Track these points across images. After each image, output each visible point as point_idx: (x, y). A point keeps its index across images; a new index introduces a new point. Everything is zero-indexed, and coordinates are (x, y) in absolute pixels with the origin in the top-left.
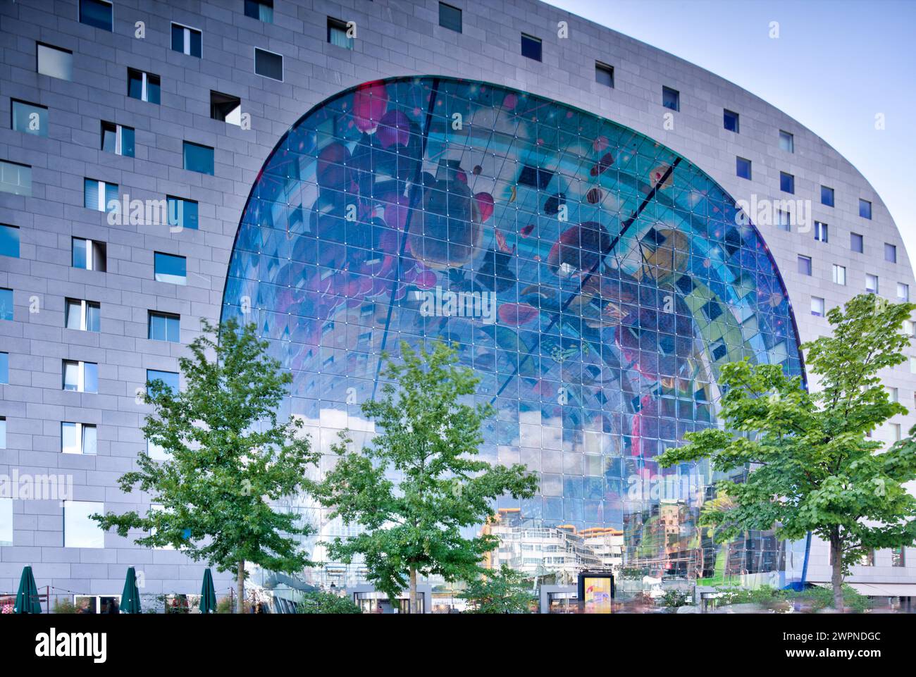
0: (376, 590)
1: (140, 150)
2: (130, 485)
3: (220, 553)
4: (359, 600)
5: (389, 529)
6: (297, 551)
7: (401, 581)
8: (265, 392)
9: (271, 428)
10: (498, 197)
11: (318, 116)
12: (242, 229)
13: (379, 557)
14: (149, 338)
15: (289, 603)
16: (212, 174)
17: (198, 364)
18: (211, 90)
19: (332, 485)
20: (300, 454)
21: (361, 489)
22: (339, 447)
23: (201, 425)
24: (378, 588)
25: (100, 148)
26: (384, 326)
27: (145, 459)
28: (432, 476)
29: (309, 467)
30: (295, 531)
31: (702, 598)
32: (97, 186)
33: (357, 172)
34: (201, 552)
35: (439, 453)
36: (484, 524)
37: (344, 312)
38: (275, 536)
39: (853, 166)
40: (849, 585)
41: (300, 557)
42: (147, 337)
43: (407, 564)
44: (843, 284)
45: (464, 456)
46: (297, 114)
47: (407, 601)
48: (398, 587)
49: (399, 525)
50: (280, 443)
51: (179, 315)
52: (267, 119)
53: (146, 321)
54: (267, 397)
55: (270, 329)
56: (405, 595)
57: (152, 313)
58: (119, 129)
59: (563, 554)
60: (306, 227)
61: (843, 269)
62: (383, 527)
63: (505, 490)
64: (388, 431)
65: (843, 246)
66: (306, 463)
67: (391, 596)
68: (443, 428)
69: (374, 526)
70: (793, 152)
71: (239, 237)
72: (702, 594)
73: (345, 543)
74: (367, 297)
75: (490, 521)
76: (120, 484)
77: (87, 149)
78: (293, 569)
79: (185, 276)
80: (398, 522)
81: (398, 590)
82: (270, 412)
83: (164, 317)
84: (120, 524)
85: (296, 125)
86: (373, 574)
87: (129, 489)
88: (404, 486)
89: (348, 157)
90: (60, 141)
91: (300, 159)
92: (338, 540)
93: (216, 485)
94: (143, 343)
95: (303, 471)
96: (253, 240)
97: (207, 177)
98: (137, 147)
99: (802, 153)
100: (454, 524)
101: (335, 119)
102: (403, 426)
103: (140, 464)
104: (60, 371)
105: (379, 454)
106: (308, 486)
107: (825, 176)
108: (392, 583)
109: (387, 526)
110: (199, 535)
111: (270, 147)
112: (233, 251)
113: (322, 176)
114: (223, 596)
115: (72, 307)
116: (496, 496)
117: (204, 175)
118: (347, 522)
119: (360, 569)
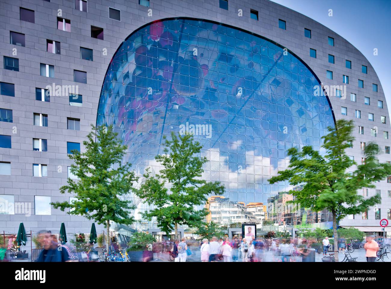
0: (161, 231)
1: (63, 51)
2: (64, 191)
3: (99, 217)
4: (154, 235)
5: (166, 207)
6: (130, 216)
7: (172, 228)
8: (117, 153)
9: (119, 167)
10: (210, 66)
11: (135, 35)
12: (105, 83)
13: (162, 218)
14: (68, 129)
15: (125, 237)
16: (92, 60)
17: (90, 143)
18: (91, 26)
19: (144, 190)
20: (131, 177)
21: (155, 191)
22: (146, 175)
23: (92, 167)
24: (162, 230)
25: (46, 51)
26: (163, 120)
27: (70, 181)
28: (183, 186)
29: (135, 183)
30: (129, 208)
31: (296, 233)
32: (45, 66)
33: (152, 58)
34: (92, 217)
35: (186, 177)
36: (204, 204)
37: (147, 114)
38: (121, 210)
39: (359, 51)
40: (354, 227)
41: (131, 218)
42: (67, 128)
43: (174, 220)
44: (355, 101)
45: (196, 178)
46: (127, 34)
47: (174, 236)
48: (170, 230)
49: (170, 205)
50: (123, 173)
51: (80, 119)
52: (114, 37)
53: (66, 122)
54: (118, 155)
55: (116, 123)
56: (173, 233)
57: (69, 119)
58: (54, 43)
59: (240, 215)
60: (130, 80)
61: (355, 95)
62: (163, 206)
63: (212, 192)
64: (166, 167)
65: (355, 85)
66: (133, 181)
67: (167, 233)
68: (188, 166)
69: (161, 206)
70: (334, 46)
71: (104, 86)
72: (296, 231)
73: (149, 213)
74: (157, 108)
75: (206, 203)
76: (60, 191)
77: (41, 51)
78: (129, 223)
79: (82, 103)
80: (170, 204)
81: (170, 231)
82: (119, 161)
83: (73, 120)
84: (61, 206)
85: (126, 39)
86: (160, 225)
87: (63, 192)
88: (172, 189)
89: (148, 51)
90: (30, 48)
91: (128, 53)
92: (146, 212)
93: (98, 191)
94: (65, 131)
95: (132, 184)
96: (109, 87)
97: (90, 62)
98: (61, 50)
99: (337, 46)
100: (192, 205)
101: (142, 36)
102: (171, 166)
103: (68, 182)
104: (32, 143)
105: (162, 177)
106: (134, 190)
107: (347, 55)
108: (168, 228)
109: (166, 206)
110: (91, 210)
111: (116, 49)
112: (101, 92)
113: (137, 59)
114: (100, 234)
115: (36, 116)
116: (208, 194)
117: (88, 61)
118: (150, 204)
119: (154, 222)
